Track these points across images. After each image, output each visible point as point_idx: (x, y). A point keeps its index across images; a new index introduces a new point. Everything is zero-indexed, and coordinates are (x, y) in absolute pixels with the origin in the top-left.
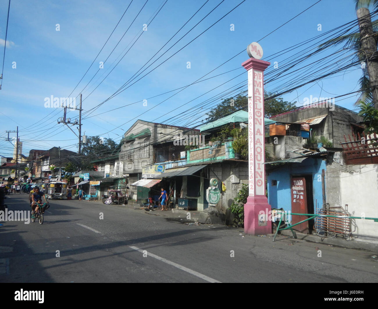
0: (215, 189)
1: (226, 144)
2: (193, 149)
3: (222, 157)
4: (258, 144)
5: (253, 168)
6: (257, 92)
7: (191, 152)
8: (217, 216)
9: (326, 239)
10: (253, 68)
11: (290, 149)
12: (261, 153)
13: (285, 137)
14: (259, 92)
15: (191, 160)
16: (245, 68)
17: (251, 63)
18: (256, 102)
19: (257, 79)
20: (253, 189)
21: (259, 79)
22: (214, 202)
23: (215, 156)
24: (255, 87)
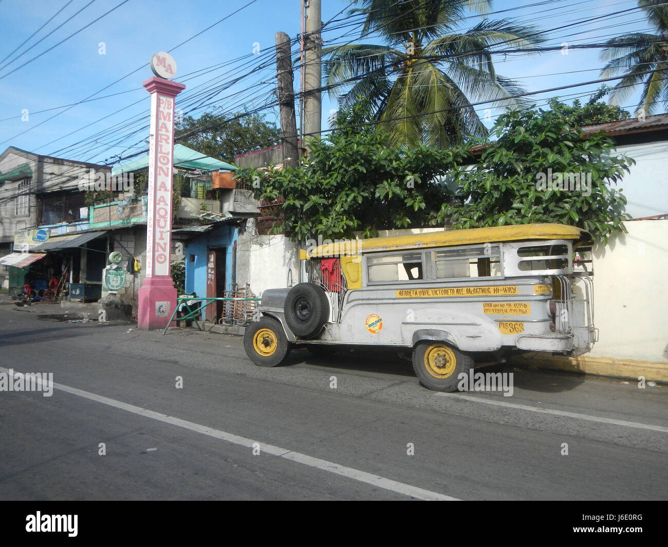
0: (117, 268)
1: (144, 199)
2: (99, 204)
3: (138, 219)
4: (162, 204)
5: (151, 238)
6: (164, 128)
7: (96, 210)
8: (118, 308)
9: (230, 328)
10: (157, 92)
11: (241, 208)
12: (166, 217)
13: (234, 190)
14: (166, 128)
15: (97, 221)
16: (147, 90)
17: (154, 85)
18: (160, 143)
19: (164, 109)
20: (150, 267)
21: (168, 108)
22: (115, 288)
23: (128, 217)
24: (160, 120)
